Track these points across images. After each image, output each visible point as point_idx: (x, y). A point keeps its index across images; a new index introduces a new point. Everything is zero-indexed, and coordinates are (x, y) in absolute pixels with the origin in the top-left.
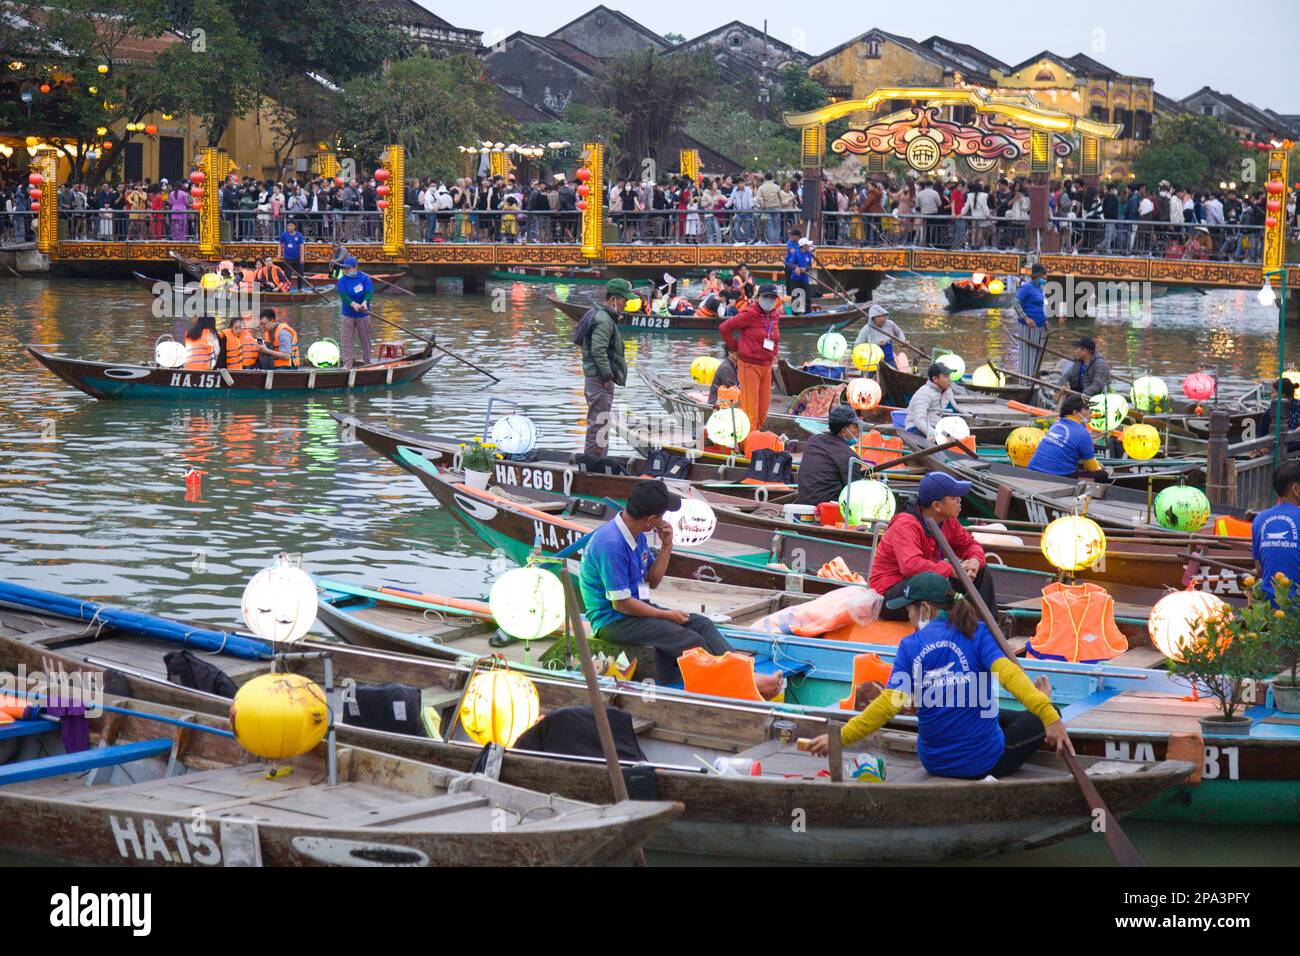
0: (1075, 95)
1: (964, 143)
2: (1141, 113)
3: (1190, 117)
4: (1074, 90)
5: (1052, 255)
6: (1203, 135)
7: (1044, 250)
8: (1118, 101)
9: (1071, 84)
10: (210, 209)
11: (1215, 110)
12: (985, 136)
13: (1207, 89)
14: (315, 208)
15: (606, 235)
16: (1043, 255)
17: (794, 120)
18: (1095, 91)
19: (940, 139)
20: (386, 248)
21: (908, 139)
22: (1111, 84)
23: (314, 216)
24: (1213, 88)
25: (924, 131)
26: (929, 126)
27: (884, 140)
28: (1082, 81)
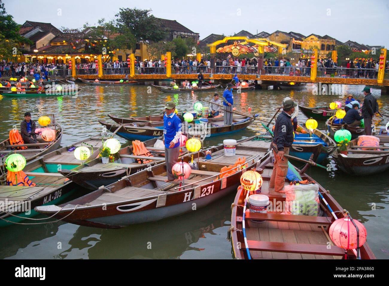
0: (318, 42)
1: (244, 49)
2: (332, 45)
3: (342, 46)
4: (318, 41)
5: (263, 75)
6: (345, 49)
7: (262, 74)
8: (327, 43)
9: (317, 40)
10: (100, 68)
11: (351, 45)
12: (249, 47)
13: (349, 41)
14: (119, 67)
15: (172, 72)
16: (262, 75)
17: (208, 45)
18: (322, 41)
19: (239, 48)
20: (131, 76)
21: (232, 49)
22: (326, 40)
23: (119, 69)
24: (351, 41)
25: (236, 47)
26: (237, 46)
27: (227, 49)
28: (320, 39)
